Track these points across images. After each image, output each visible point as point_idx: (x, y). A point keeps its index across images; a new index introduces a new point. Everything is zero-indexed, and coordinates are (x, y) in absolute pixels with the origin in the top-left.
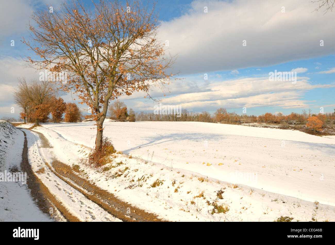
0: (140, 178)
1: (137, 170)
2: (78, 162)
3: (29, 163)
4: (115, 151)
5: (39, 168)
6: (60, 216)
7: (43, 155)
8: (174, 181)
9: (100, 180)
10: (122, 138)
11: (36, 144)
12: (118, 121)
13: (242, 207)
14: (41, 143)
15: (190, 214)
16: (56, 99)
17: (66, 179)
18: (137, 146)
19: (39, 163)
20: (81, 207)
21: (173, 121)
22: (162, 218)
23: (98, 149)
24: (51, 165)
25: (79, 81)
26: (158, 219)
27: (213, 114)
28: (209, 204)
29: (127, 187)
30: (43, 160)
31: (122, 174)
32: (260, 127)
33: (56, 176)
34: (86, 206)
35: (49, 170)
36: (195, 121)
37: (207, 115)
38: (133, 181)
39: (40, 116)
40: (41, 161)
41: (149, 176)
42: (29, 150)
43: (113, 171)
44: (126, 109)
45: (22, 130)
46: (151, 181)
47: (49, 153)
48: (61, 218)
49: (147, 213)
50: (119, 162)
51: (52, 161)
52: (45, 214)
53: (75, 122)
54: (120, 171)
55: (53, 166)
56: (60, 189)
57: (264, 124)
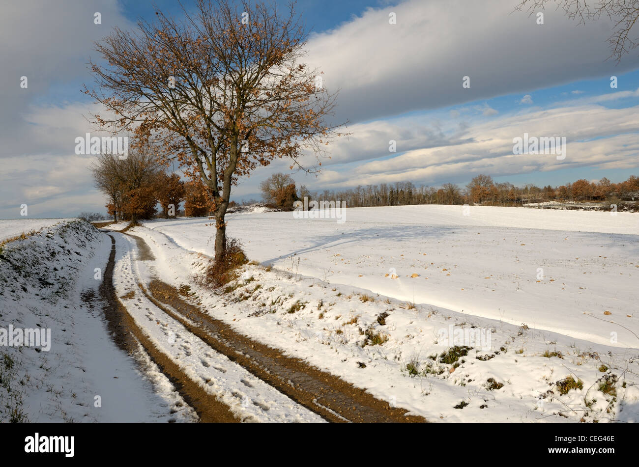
0: (274, 301)
1: (274, 288)
2: (189, 281)
3: (113, 285)
4: (247, 261)
5: (127, 291)
6: (142, 353)
7: (138, 272)
8: (320, 302)
9: (215, 306)
10: (273, 240)
11: (129, 256)
12: (279, 211)
13: (406, 334)
14: (137, 254)
15: (330, 347)
16: (166, 177)
17: (164, 306)
18: (291, 252)
19: (128, 284)
20: (175, 341)
21: (384, 206)
22: (289, 354)
23: (219, 259)
24: (146, 287)
25: (185, 146)
26: (283, 356)
27: (464, 188)
28: (362, 333)
29: (251, 313)
30: (137, 279)
31: (250, 297)
32: (562, 209)
33: (150, 302)
34: (183, 340)
35: (142, 294)
36: (429, 204)
37: (452, 191)
38: (264, 305)
39: (138, 207)
40: (133, 282)
41: (287, 297)
42: (115, 265)
43: (238, 292)
44: (294, 187)
45: (109, 233)
46: (288, 305)
47: (148, 268)
48: (144, 355)
49: (271, 348)
50: (248, 278)
51: (149, 281)
52: (122, 351)
53: (203, 216)
54: (247, 291)
55: (150, 289)
56: (151, 320)
57: (572, 203)
